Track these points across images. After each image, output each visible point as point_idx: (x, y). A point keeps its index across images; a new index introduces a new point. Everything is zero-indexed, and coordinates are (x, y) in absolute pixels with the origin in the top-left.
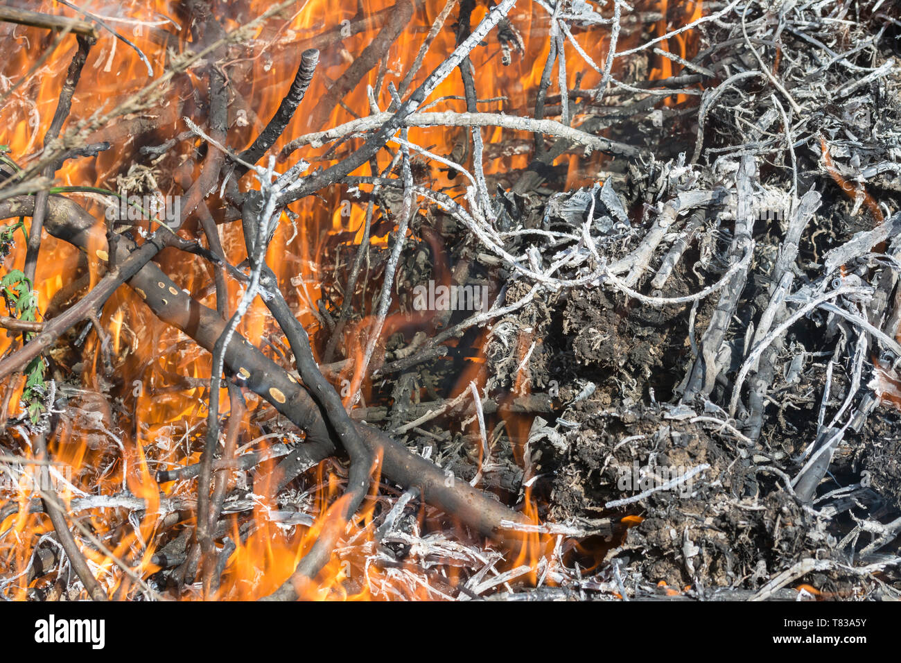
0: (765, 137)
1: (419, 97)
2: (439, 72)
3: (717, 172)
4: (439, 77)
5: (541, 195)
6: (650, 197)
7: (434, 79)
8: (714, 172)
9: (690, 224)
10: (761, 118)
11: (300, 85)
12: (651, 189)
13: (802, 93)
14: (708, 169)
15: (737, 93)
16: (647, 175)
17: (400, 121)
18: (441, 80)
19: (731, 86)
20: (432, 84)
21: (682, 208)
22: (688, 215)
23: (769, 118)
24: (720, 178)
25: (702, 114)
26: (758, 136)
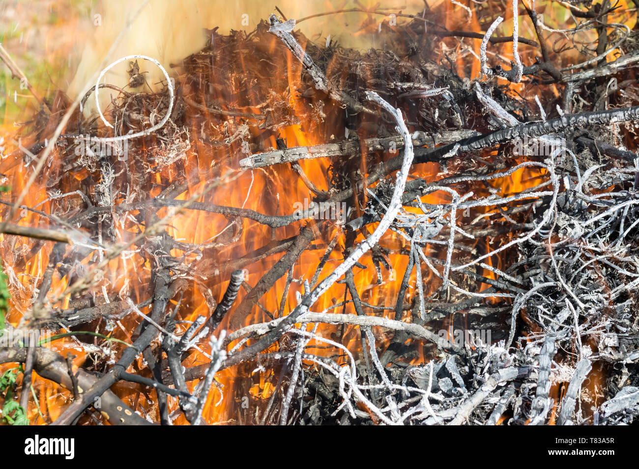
0: (561, 328)
1: (307, 303)
2: (322, 285)
3: (527, 353)
4: (322, 289)
5: (400, 367)
6: (479, 370)
7: (318, 290)
8: (525, 354)
9: (507, 392)
10: (558, 315)
11: (230, 295)
12: (479, 365)
13: (586, 297)
14: (521, 351)
15: (540, 297)
16: (476, 354)
17: (293, 319)
18: (323, 291)
19: (536, 293)
20: (318, 294)
21: (501, 380)
22: (506, 386)
23: (564, 315)
24: (529, 359)
25: (514, 312)
26: (557, 327)
